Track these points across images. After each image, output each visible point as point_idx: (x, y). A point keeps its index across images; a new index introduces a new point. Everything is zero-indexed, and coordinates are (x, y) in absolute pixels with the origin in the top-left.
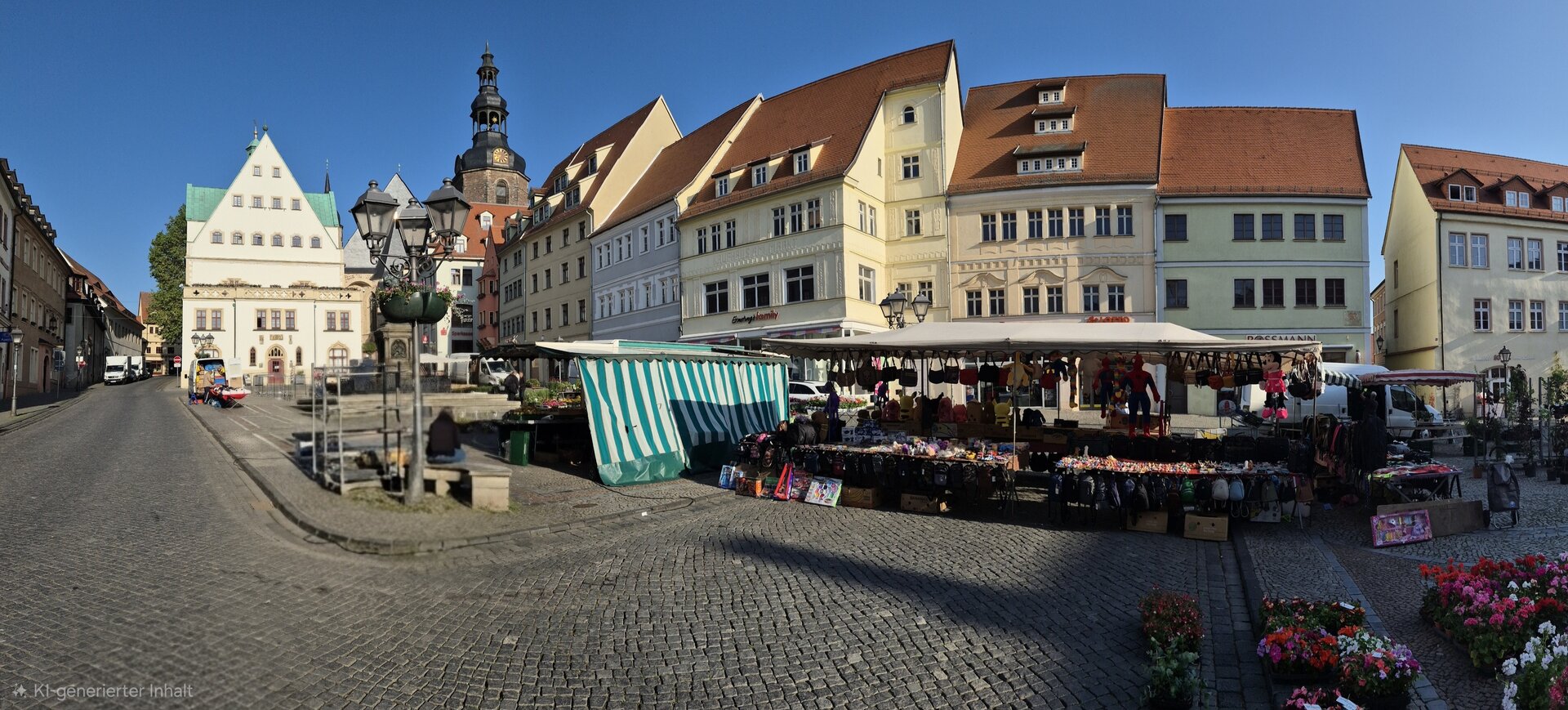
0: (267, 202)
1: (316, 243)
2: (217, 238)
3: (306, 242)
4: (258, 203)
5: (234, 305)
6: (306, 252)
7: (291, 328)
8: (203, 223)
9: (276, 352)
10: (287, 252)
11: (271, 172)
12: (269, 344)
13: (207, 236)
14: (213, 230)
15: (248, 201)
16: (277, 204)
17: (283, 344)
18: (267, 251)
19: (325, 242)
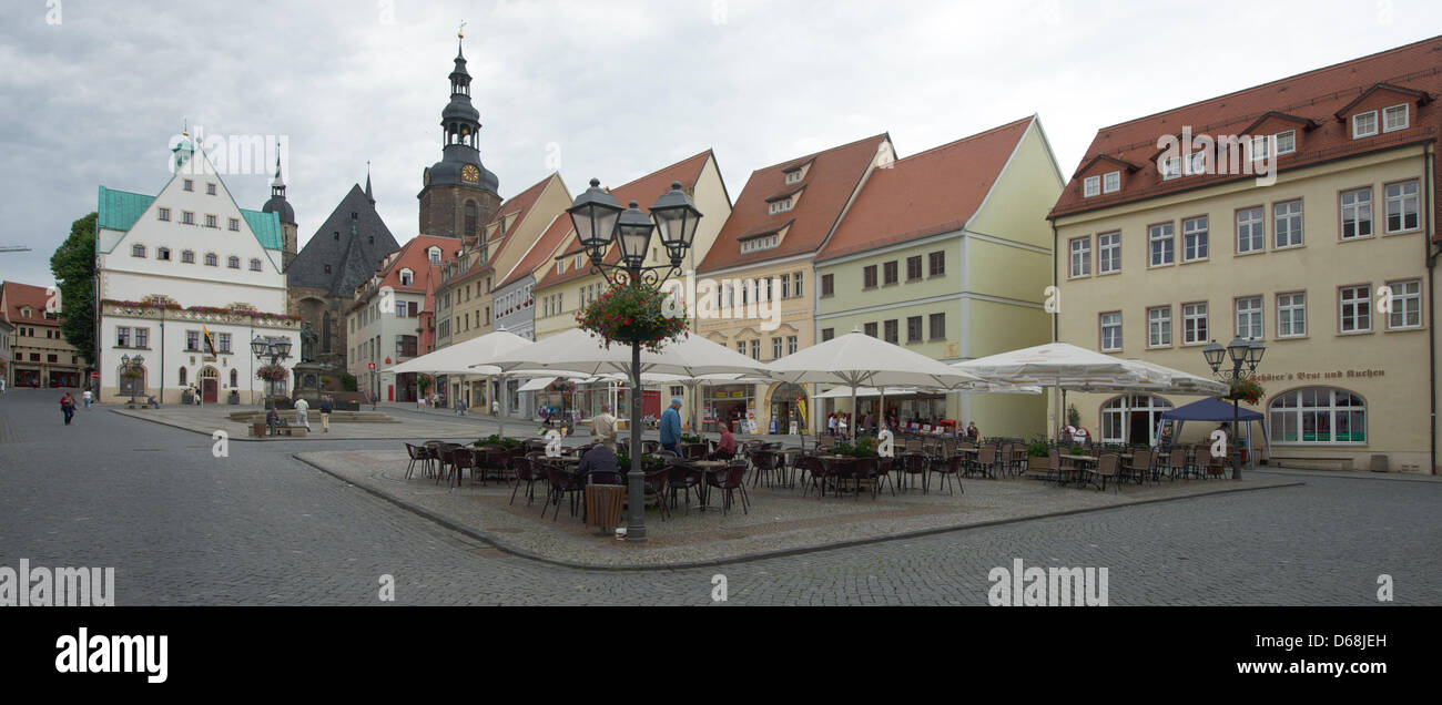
0: (200, 219)
1: (256, 265)
2: (139, 251)
3: (245, 264)
4: (188, 218)
5: (162, 326)
6: (244, 274)
7: (226, 351)
8: (122, 234)
9: (209, 372)
10: (222, 272)
11: (205, 189)
12: (200, 365)
13: (125, 248)
14: (134, 241)
15: (176, 216)
16: (211, 222)
17: (217, 365)
18: (198, 269)
19: (266, 264)
